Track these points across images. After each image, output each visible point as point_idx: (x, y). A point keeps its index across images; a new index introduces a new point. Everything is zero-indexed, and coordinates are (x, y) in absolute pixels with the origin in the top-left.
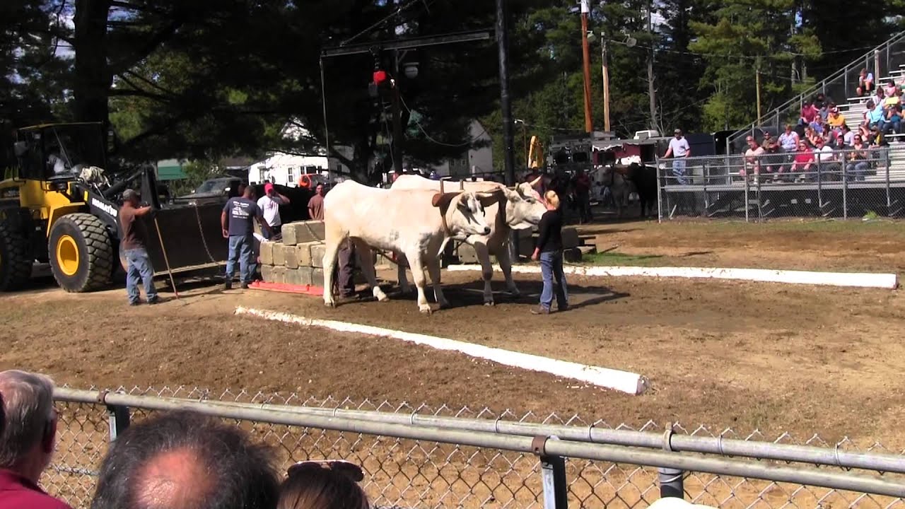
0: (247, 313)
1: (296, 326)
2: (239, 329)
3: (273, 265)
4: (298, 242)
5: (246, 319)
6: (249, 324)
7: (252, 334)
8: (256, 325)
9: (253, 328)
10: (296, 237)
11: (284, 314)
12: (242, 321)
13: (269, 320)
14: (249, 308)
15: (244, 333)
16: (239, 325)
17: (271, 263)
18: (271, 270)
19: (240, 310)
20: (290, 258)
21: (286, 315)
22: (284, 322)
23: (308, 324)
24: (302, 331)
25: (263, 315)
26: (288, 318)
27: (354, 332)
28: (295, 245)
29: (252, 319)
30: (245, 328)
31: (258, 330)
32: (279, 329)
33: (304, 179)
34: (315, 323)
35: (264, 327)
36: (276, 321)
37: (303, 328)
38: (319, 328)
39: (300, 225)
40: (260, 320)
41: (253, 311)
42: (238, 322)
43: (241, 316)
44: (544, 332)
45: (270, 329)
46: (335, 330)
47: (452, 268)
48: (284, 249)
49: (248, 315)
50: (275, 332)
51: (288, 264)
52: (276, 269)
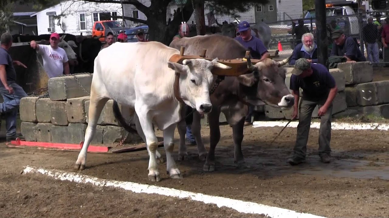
0: (35, 173)
1: (89, 187)
2: (27, 191)
3: (36, 122)
4: (68, 97)
5: (34, 179)
6: (38, 185)
7: (41, 195)
8: (44, 187)
9: (42, 190)
10: (67, 91)
11: (75, 175)
12: (30, 182)
13: (59, 181)
14: (38, 168)
15: (32, 195)
16: (27, 186)
17: (34, 119)
18: (33, 127)
19: (28, 170)
20: (59, 114)
21: (77, 176)
22: (76, 183)
23: (102, 185)
24: (95, 192)
25: (52, 176)
26: (79, 179)
27: (150, 194)
28: (66, 100)
29: (41, 179)
30: (33, 189)
31: (47, 192)
32: (70, 190)
33: (98, 27)
34: (109, 184)
35: (54, 188)
36: (67, 181)
37: (96, 189)
38: (114, 190)
39: (70, 79)
40: (50, 180)
41: (42, 171)
42: (25, 182)
43: (29, 176)
44: (358, 195)
45: (60, 190)
46: (131, 191)
47: (257, 124)
48: (50, 105)
49: (37, 175)
50: (66, 194)
51: (56, 120)
52: (40, 126)
